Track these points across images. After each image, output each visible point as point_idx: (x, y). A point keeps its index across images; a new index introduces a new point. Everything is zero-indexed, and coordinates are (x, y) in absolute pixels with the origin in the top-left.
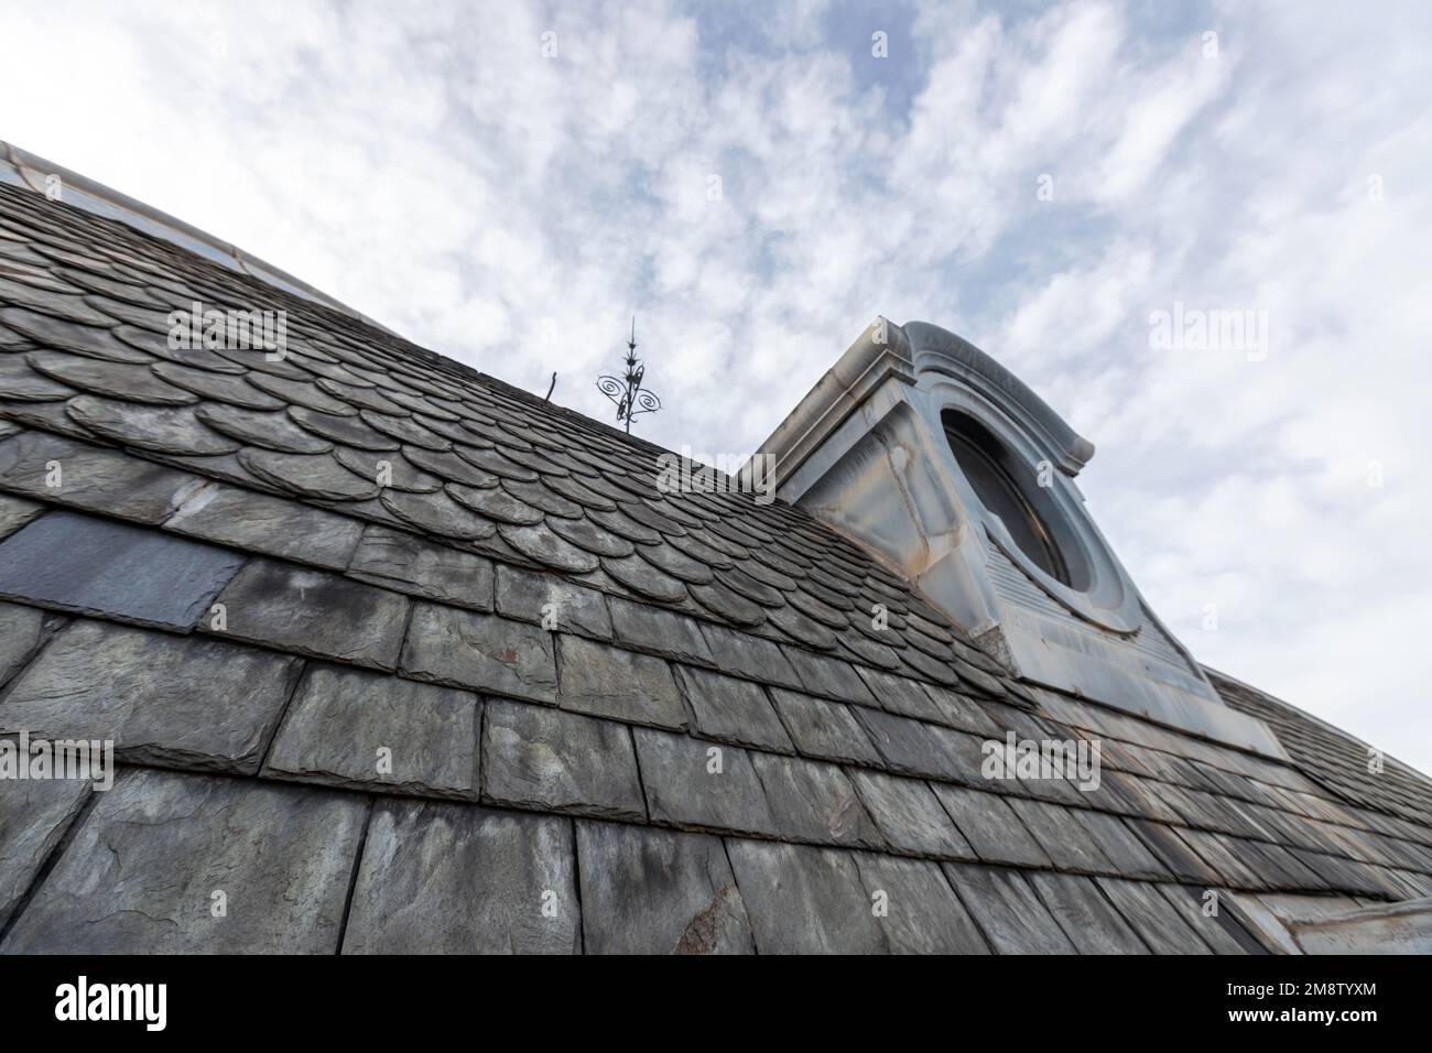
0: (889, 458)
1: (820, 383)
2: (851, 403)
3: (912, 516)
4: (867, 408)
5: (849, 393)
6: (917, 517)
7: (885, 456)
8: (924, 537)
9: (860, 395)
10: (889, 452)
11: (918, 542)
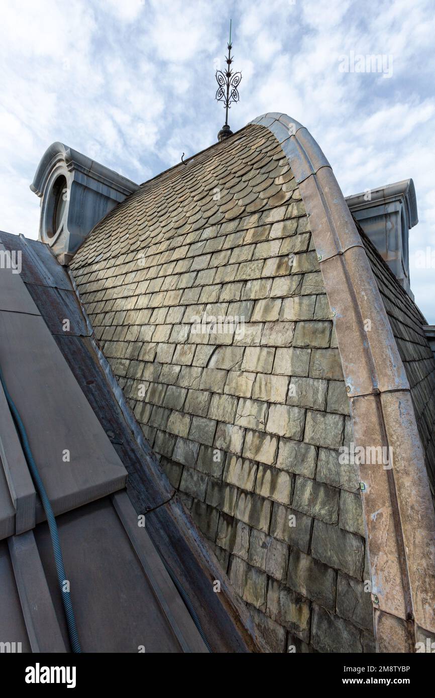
0: (386, 224)
1: (377, 192)
2: (384, 202)
3: (386, 242)
4: (387, 206)
5: (384, 200)
6: (388, 244)
7: (385, 222)
8: (387, 250)
9: (386, 202)
10: (386, 222)
11: (385, 251)
